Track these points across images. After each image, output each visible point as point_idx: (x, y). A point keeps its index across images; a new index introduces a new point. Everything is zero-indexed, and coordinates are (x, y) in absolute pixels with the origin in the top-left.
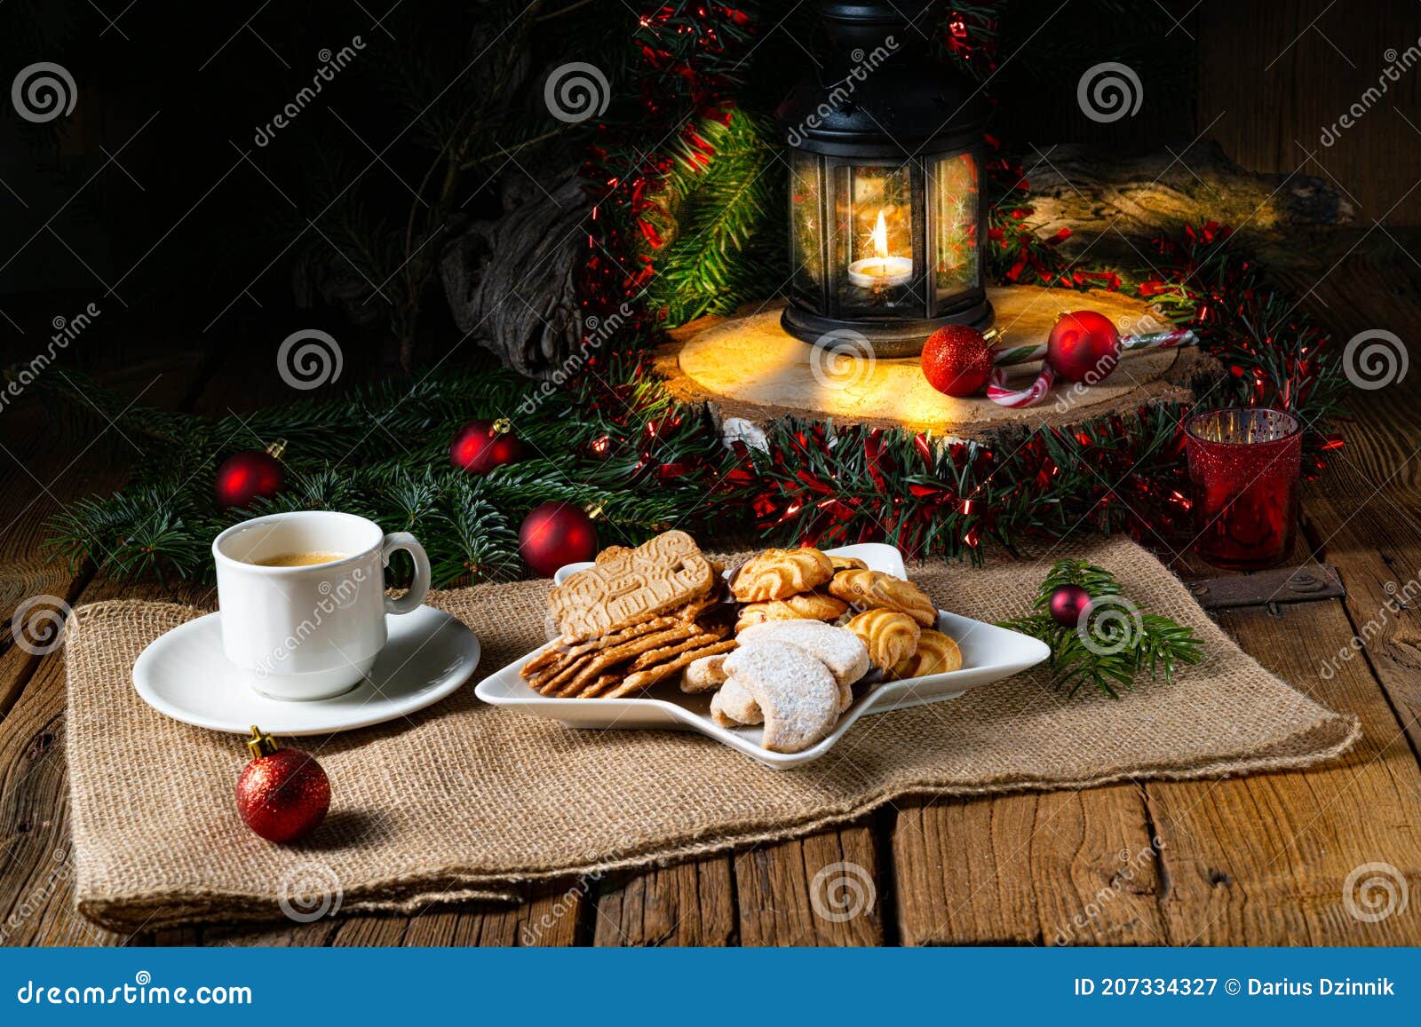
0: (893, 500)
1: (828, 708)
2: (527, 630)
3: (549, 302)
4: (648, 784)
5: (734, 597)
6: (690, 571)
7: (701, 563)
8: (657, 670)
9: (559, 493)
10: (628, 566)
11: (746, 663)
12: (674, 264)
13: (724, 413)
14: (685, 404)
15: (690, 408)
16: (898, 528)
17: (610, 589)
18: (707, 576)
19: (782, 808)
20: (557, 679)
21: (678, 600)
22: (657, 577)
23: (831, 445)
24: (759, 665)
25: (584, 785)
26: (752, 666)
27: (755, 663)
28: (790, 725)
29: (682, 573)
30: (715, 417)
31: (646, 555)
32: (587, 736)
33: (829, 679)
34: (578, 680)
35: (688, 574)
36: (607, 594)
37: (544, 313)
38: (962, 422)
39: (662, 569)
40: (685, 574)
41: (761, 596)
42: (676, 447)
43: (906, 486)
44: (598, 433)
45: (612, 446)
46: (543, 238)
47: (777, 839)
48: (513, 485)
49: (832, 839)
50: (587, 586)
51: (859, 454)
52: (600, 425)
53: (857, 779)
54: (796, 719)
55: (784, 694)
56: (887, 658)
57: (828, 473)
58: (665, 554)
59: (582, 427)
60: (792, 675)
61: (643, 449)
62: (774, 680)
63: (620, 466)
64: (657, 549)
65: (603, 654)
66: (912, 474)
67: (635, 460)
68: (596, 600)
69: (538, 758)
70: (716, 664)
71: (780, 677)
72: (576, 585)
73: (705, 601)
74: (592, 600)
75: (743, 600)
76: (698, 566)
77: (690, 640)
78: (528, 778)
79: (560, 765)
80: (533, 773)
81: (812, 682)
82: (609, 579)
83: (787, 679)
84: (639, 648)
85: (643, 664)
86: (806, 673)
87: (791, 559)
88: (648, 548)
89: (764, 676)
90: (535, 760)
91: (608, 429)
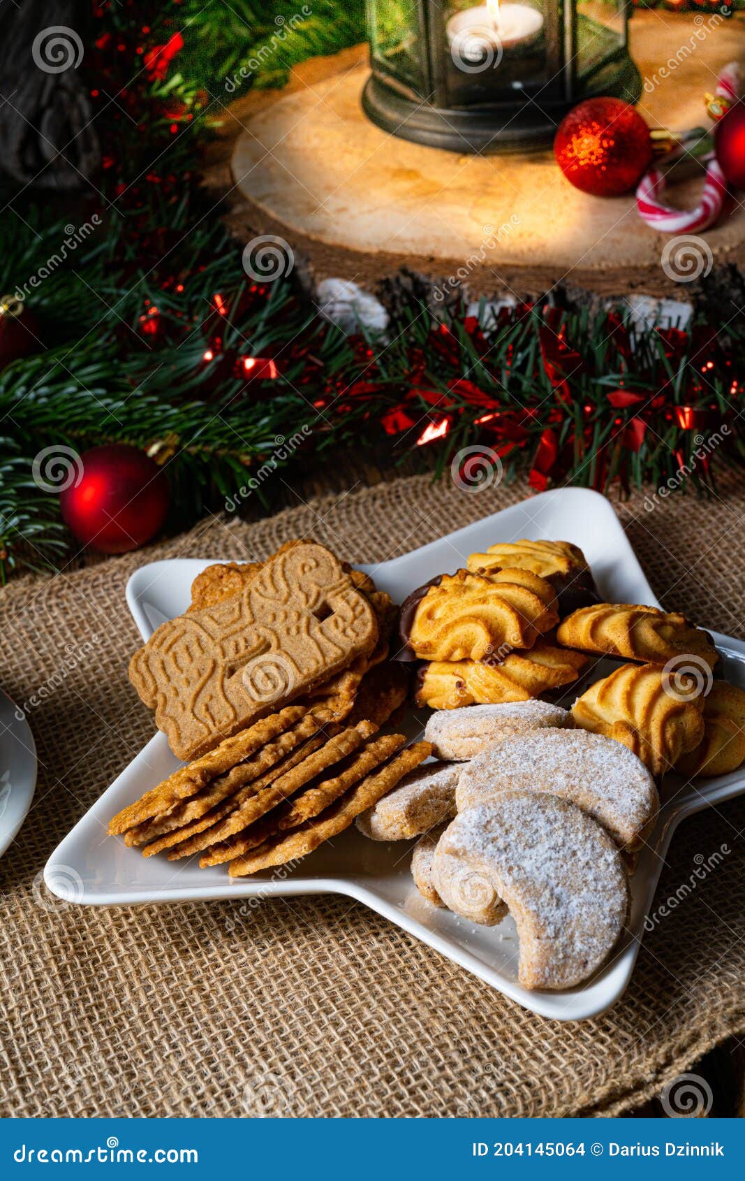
0: (582, 408)
1: (618, 909)
2: (95, 669)
3: (44, 84)
5: (412, 652)
6: (344, 620)
7: (357, 603)
8: (325, 829)
9: (104, 413)
10: (246, 611)
11: (479, 840)
13: (316, 271)
16: (593, 451)
17: (224, 655)
18: (369, 626)
20: (170, 843)
21: (330, 670)
22: (293, 631)
24: (501, 843)
26: (490, 847)
27: (494, 840)
28: (565, 946)
29: (329, 621)
31: (271, 590)
33: (611, 856)
34: (203, 846)
35: (340, 621)
36: (221, 662)
37: (39, 99)
38: (646, 264)
39: (299, 616)
40: (336, 622)
41: (458, 655)
42: (258, 332)
50: (187, 648)
51: (530, 350)
52: (144, 294)
54: (572, 937)
55: (547, 893)
57: (490, 378)
58: (300, 589)
59: (120, 296)
60: (554, 855)
61: (211, 331)
62: (528, 869)
63: (180, 358)
64: (286, 580)
65: (238, 808)
66: (606, 373)
67: (202, 350)
68: (206, 675)
69: (154, 977)
70: (416, 808)
71: (537, 861)
72: (171, 646)
73: (369, 660)
74: (200, 675)
75: (427, 657)
76: (353, 609)
77: (365, 757)
78: (144, 1030)
79: (191, 992)
80: (151, 1017)
81: (587, 863)
82: (219, 635)
83: (548, 864)
84: (293, 786)
85: (305, 818)
86: (575, 848)
87: (499, 598)
88: (272, 578)
89: (512, 863)
90: (150, 982)
91: (157, 301)
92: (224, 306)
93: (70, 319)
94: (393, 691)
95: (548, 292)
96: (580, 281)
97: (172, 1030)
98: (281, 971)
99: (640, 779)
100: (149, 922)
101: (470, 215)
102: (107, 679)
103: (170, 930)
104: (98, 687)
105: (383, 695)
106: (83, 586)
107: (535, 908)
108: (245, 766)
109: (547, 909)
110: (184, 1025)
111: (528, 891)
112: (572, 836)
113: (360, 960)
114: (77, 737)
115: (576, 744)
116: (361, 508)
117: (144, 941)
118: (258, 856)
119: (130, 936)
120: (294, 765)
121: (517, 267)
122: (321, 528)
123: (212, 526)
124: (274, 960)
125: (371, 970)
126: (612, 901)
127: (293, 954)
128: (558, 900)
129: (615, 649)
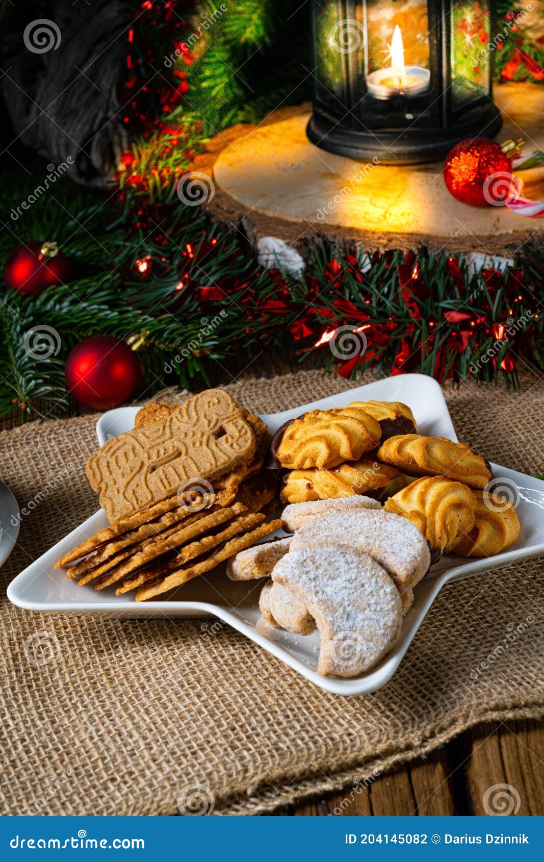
0: (427, 323)
1: (390, 624)
2: (73, 479)
3: (96, 116)
4: (194, 708)
5: (279, 463)
6: (233, 438)
7: (243, 427)
8: (199, 568)
9: (104, 319)
10: (167, 431)
11: (297, 572)
12: (208, 73)
13: (258, 232)
14: (220, 222)
15: (226, 226)
16: (434, 352)
17: (149, 458)
18: (249, 443)
19: (344, 742)
20: (95, 574)
21: (220, 471)
22: (198, 444)
23: (364, 271)
24: (312, 575)
25: (126, 709)
26: (304, 577)
27: (307, 572)
29: (223, 438)
30: (249, 234)
31: (186, 417)
32: (131, 629)
33: (389, 588)
34: (117, 576)
35: (229, 438)
36: (147, 463)
37: (92, 126)
38: (486, 234)
39: (203, 435)
40: (227, 439)
41: (307, 464)
42: (213, 269)
43: (440, 311)
44: (140, 252)
45: (154, 267)
46: (89, 55)
47: (341, 788)
48: (61, 309)
49: (402, 781)
50: (125, 453)
51: (393, 280)
52: (142, 246)
53: (424, 697)
55: (341, 610)
56: (445, 537)
57: (363, 299)
58: (205, 417)
59: (125, 247)
60: (349, 585)
61: (183, 269)
62: (329, 593)
63: (161, 287)
64: (196, 411)
65: (141, 551)
66: (445, 299)
67: (176, 281)
68: (135, 471)
69: (77, 665)
70: (263, 558)
71: (336, 589)
72: (115, 452)
73: (249, 467)
74: (132, 471)
75: (289, 466)
76: (240, 432)
77: (234, 525)
78: (65, 696)
79: (101, 676)
80: (72, 689)
81: (371, 592)
82: (148, 446)
83: (344, 591)
84: (181, 539)
85: (186, 560)
86: (364, 581)
87: (337, 425)
88: (187, 410)
89: (318, 589)
90: (74, 668)
91: (150, 250)
92: (193, 252)
93: (93, 263)
94: (265, 491)
95: (414, 249)
96: (438, 243)
97: (85, 697)
98: (164, 664)
99: (416, 541)
100: (80, 632)
101: (370, 202)
102: (80, 485)
103: (93, 638)
104: (73, 489)
105: (258, 493)
106: (74, 428)
107: (331, 619)
108: (150, 525)
109: (340, 621)
110: (93, 695)
111: (328, 608)
112: (363, 573)
113: (219, 659)
114: (53, 519)
115: (376, 519)
116: (272, 388)
117: (74, 643)
118: (154, 586)
119: (65, 640)
120: (184, 527)
121: (397, 233)
122: (243, 399)
123: (168, 394)
124: (160, 659)
125: (227, 665)
126: (386, 618)
127: (174, 654)
128: (348, 615)
129: (414, 462)
